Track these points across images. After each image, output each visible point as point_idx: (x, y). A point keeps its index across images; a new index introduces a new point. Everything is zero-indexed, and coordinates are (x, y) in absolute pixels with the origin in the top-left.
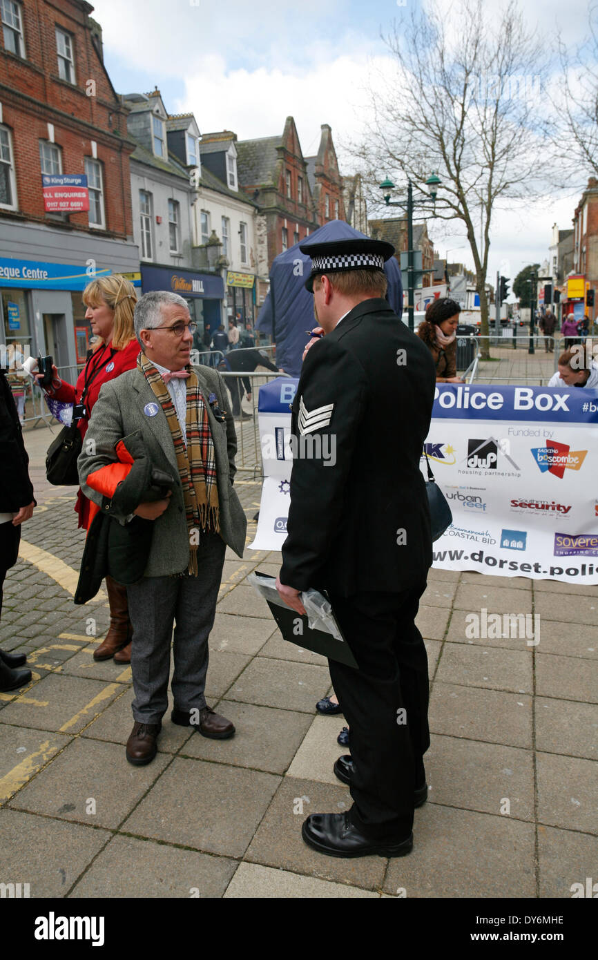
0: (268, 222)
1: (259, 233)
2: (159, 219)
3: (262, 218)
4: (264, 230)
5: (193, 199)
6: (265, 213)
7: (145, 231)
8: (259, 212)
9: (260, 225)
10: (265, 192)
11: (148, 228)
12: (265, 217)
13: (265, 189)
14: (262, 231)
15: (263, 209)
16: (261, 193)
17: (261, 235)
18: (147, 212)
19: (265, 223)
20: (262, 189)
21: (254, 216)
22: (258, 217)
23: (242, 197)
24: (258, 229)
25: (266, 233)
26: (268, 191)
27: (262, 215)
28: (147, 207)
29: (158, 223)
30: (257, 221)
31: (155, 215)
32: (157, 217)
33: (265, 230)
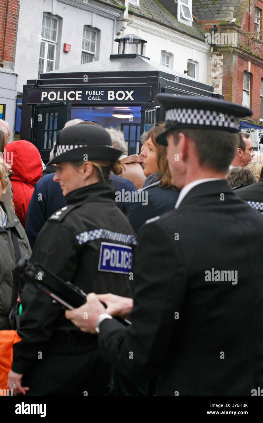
0: (224, 63)
1: (213, 75)
2: (67, 47)
3: (219, 58)
4: (220, 72)
5: (120, 27)
6: (222, 52)
7: (46, 59)
8: (215, 50)
9: (215, 66)
10: (223, 29)
11: (51, 56)
12: (222, 57)
13: (225, 25)
14: (217, 73)
15: (220, 47)
16: (219, 29)
17: (216, 78)
18: (54, 38)
19: (222, 64)
20: (221, 25)
21: (209, 55)
22: (215, 57)
23: (196, 33)
24: (213, 70)
25: (222, 76)
26: (229, 27)
27: (219, 55)
28: (54, 33)
29: (65, 52)
30: (213, 61)
31: (63, 42)
32: (65, 45)
33: (222, 72)
